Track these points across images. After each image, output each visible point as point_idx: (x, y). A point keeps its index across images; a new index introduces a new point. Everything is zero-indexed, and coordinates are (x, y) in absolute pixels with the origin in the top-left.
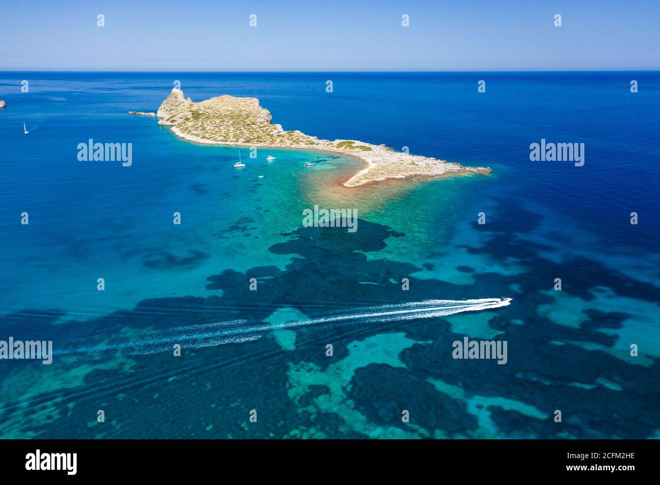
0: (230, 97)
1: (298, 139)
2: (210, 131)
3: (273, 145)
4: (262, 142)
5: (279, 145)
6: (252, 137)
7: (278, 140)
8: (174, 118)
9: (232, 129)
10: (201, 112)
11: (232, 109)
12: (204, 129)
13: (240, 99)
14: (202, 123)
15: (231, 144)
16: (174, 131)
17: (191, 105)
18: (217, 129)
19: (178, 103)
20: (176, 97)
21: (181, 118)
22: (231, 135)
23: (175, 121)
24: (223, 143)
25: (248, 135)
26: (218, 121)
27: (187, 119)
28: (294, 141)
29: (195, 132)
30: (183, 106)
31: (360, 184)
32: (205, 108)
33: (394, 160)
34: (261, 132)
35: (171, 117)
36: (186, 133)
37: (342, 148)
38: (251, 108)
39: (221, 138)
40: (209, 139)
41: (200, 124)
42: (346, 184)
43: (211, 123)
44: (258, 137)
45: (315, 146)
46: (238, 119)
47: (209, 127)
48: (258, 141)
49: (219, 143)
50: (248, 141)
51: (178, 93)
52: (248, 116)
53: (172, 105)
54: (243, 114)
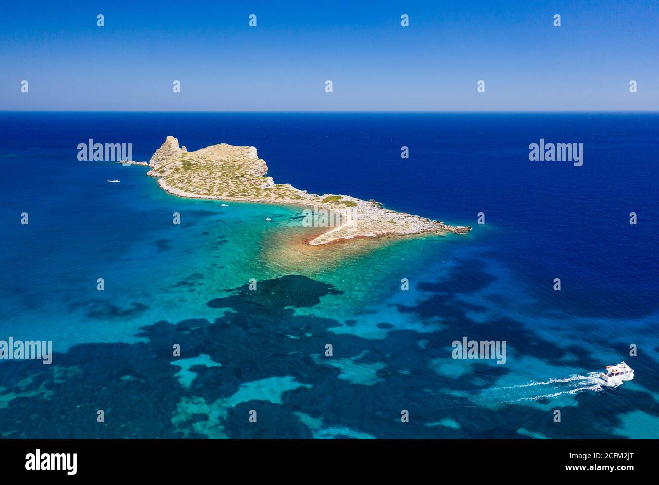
0: (228, 145)
1: (285, 193)
2: (195, 184)
3: (257, 200)
4: (245, 196)
5: (263, 200)
6: (237, 191)
7: (264, 194)
8: (164, 169)
9: (218, 182)
10: (192, 163)
11: (226, 159)
12: (189, 182)
13: (237, 147)
14: (189, 175)
15: (214, 197)
16: (160, 183)
17: (184, 155)
18: (203, 182)
19: (171, 153)
20: (170, 146)
21: (171, 169)
22: (216, 188)
23: (164, 172)
24: (205, 197)
25: (234, 188)
26: (205, 173)
27: (177, 170)
28: (280, 196)
29: (180, 185)
30: (176, 155)
31: (325, 242)
32: (199, 158)
33: (375, 217)
34: (248, 185)
35: (161, 168)
36: (170, 186)
37: (328, 203)
38: (246, 158)
39: (205, 191)
40: (192, 192)
41: (187, 176)
42: (311, 243)
43: (198, 175)
44: (244, 191)
45: (300, 201)
46: (230, 171)
47: (195, 179)
48: (242, 195)
49: (201, 196)
50: (232, 195)
51: (172, 142)
52: (240, 167)
53: (165, 154)
54: (236, 165)
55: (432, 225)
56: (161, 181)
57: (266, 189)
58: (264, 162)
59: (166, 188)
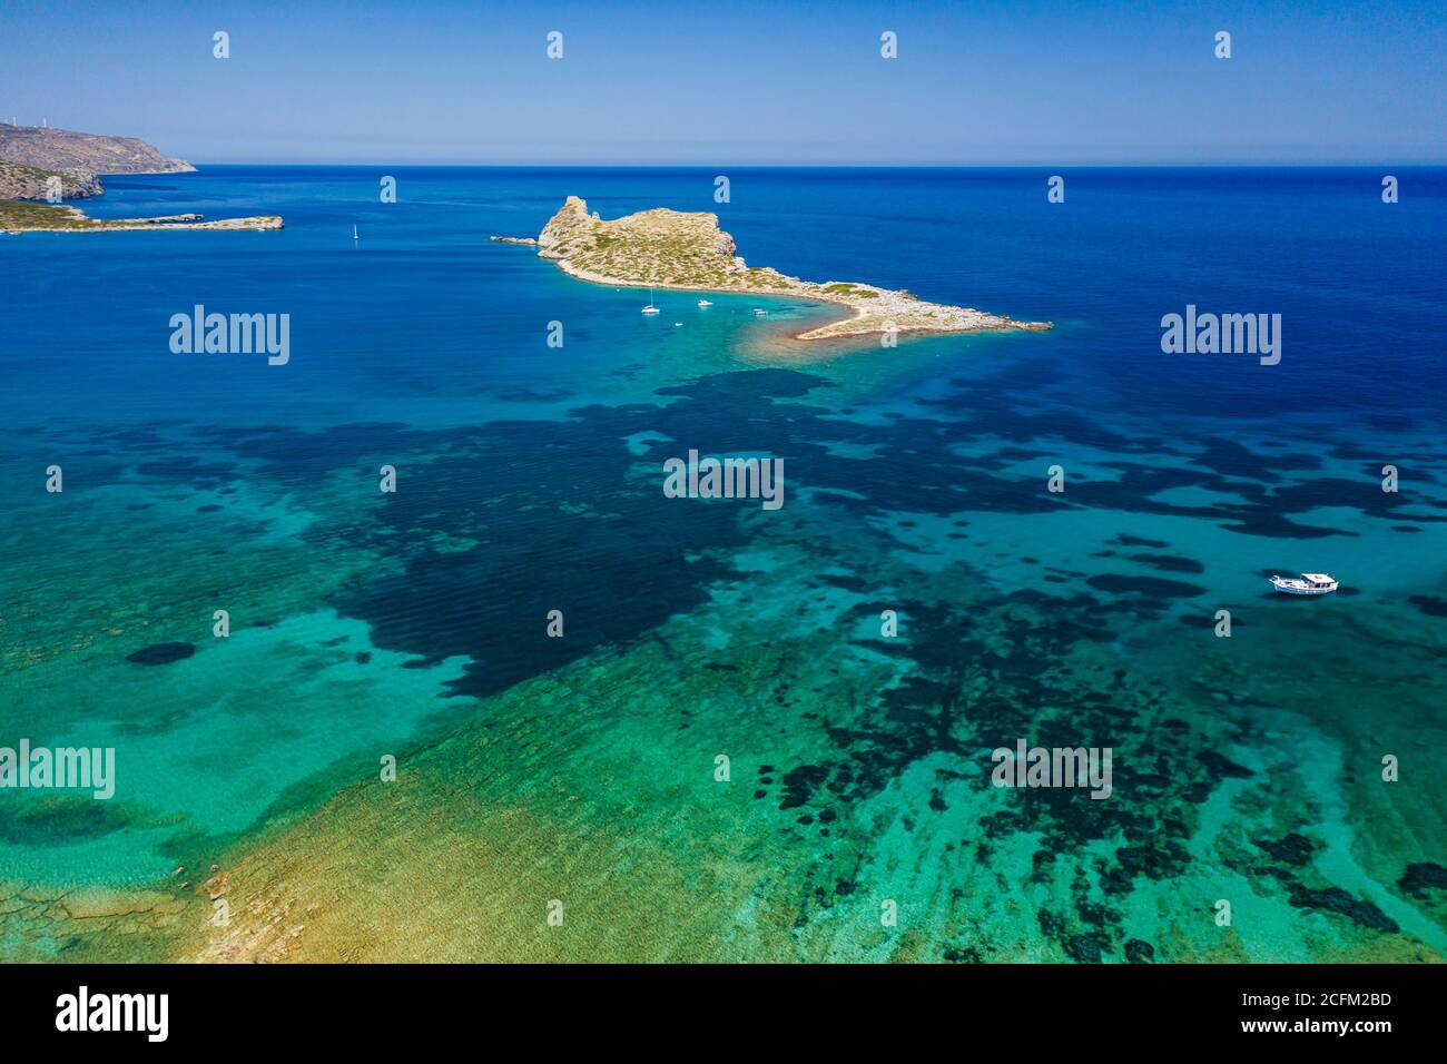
0: (669, 211)
1: (764, 279)
2: (619, 266)
3: (718, 288)
4: (701, 282)
5: (728, 288)
6: (686, 275)
7: (730, 281)
8: (566, 247)
9: (656, 262)
10: (611, 237)
11: (667, 232)
12: (610, 262)
13: (685, 214)
14: (610, 253)
15: (650, 284)
16: (563, 266)
17: (597, 225)
18: (631, 262)
19: (575, 222)
20: (573, 212)
21: (577, 246)
22: (653, 272)
23: (566, 251)
24: (635, 283)
25: (681, 272)
26: (635, 250)
27: (588, 248)
28: (755, 283)
29: (596, 267)
30: (584, 226)
31: (823, 337)
32: (622, 229)
33: (904, 310)
34: (704, 269)
35: (561, 245)
36: (580, 269)
37: (832, 293)
38: (700, 231)
39: (636, 276)
40: (616, 276)
41: (605, 253)
42: (800, 337)
43: (624, 252)
44: (698, 276)
45: (787, 289)
46: (673, 248)
47: (619, 259)
48: (695, 281)
49: (631, 283)
50: (679, 282)
51: (576, 203)
52: (690, 243)
53: (565, 224)
54: (683, 241)
55: (992, 321)
56: (562, 263)
57: (733, 274)
58: (730, 238)
59: (573, 272)
